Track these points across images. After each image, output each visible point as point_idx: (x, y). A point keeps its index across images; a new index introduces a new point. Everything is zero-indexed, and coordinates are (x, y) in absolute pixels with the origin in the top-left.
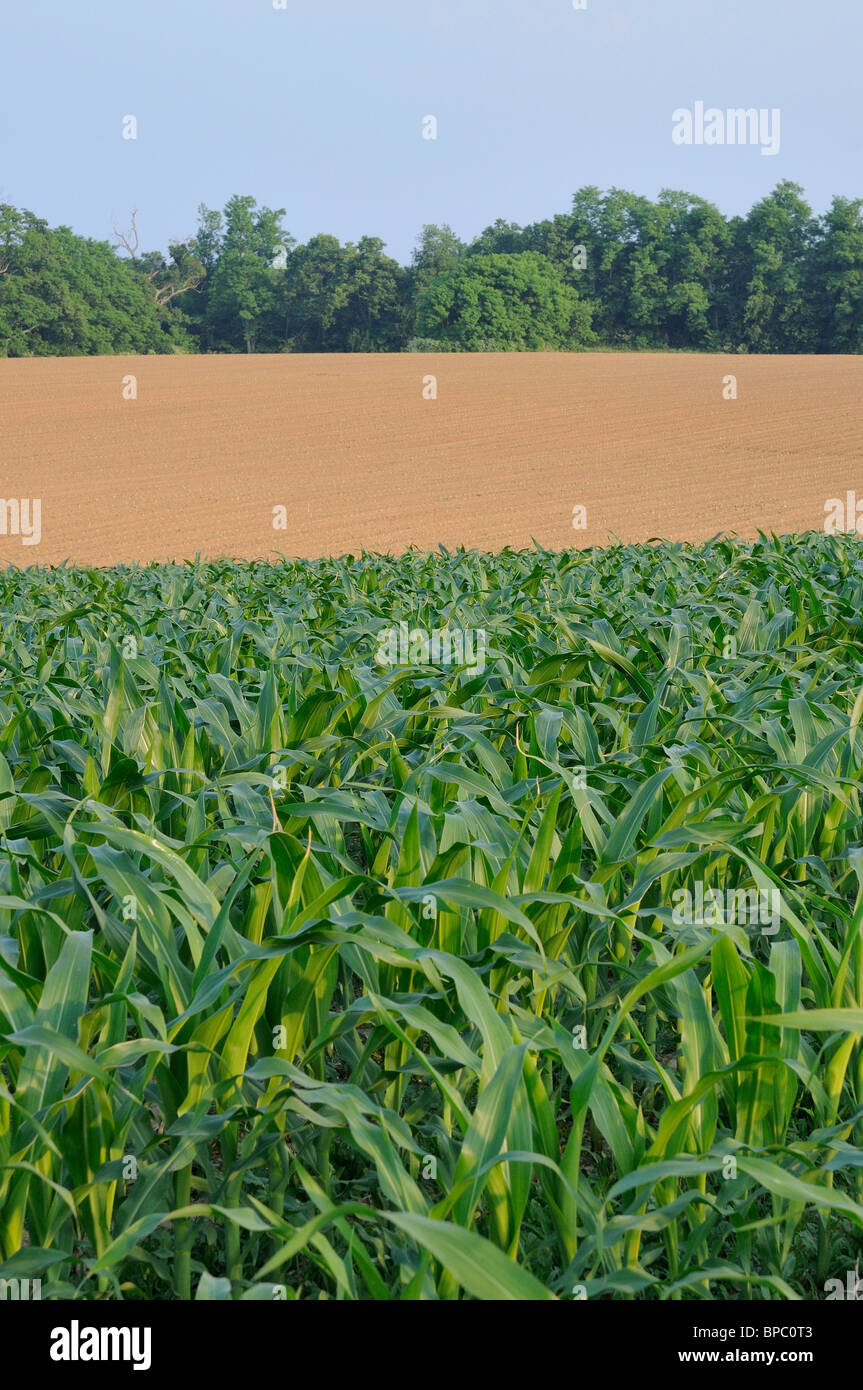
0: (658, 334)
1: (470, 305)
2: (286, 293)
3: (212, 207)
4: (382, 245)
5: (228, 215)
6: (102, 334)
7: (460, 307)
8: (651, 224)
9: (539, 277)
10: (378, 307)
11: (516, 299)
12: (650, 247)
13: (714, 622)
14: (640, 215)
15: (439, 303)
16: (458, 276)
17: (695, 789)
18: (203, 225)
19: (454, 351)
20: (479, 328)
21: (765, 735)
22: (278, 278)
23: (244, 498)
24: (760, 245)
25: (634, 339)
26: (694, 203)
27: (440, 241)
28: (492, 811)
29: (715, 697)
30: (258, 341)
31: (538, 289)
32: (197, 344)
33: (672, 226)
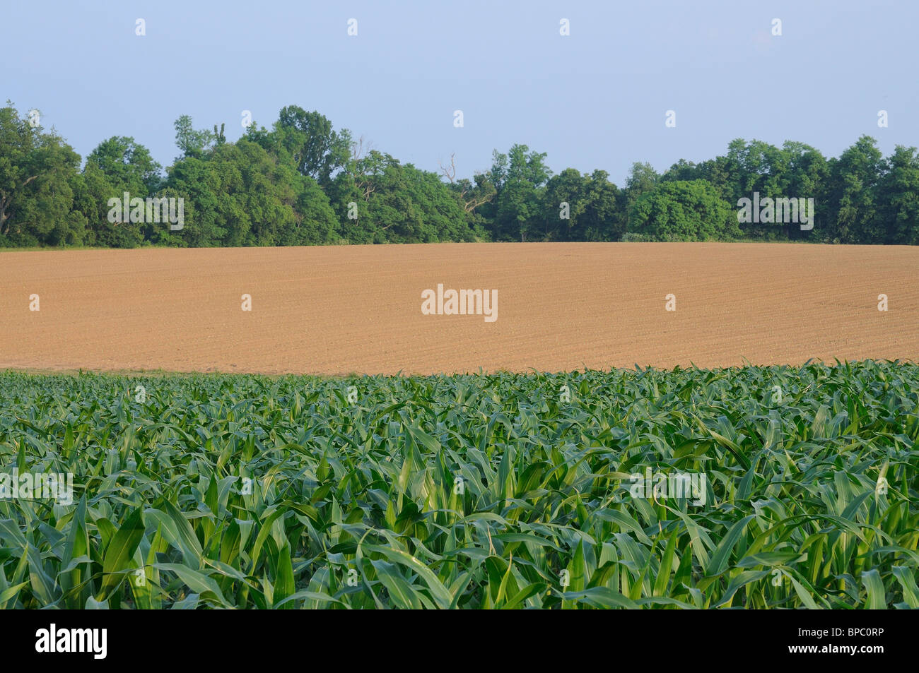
0: (782, 231)
1: (662, 213)
2: (546, 205)
3: (501, 152)
4: (607, 175)
5: (511, 156)
6: (432, 230)
7: (655, 214)
8: (778, 163)
9: (706, 195)
10: (604, 213)
11: (691, 209)
12: (778, 176)
13: (797, 419)
14: (771, 156)
15: (643, 211)
16: (655, 195)
17: (770, 528)
18: (496, 163)
19: (651, 241)
20: (667, 227)
21: (819, 494)
22: (542, 195)
23: (517, 333)
24: (848, 176)
25: (766, 234)
26: (805, 149)
27: (644, 173)
28: (637, 540)
29: (792, 468)
30: (528, 235)
31: (705, 202)
32: (491, 236)
33: (792, 164)
